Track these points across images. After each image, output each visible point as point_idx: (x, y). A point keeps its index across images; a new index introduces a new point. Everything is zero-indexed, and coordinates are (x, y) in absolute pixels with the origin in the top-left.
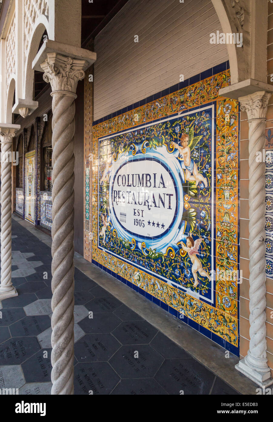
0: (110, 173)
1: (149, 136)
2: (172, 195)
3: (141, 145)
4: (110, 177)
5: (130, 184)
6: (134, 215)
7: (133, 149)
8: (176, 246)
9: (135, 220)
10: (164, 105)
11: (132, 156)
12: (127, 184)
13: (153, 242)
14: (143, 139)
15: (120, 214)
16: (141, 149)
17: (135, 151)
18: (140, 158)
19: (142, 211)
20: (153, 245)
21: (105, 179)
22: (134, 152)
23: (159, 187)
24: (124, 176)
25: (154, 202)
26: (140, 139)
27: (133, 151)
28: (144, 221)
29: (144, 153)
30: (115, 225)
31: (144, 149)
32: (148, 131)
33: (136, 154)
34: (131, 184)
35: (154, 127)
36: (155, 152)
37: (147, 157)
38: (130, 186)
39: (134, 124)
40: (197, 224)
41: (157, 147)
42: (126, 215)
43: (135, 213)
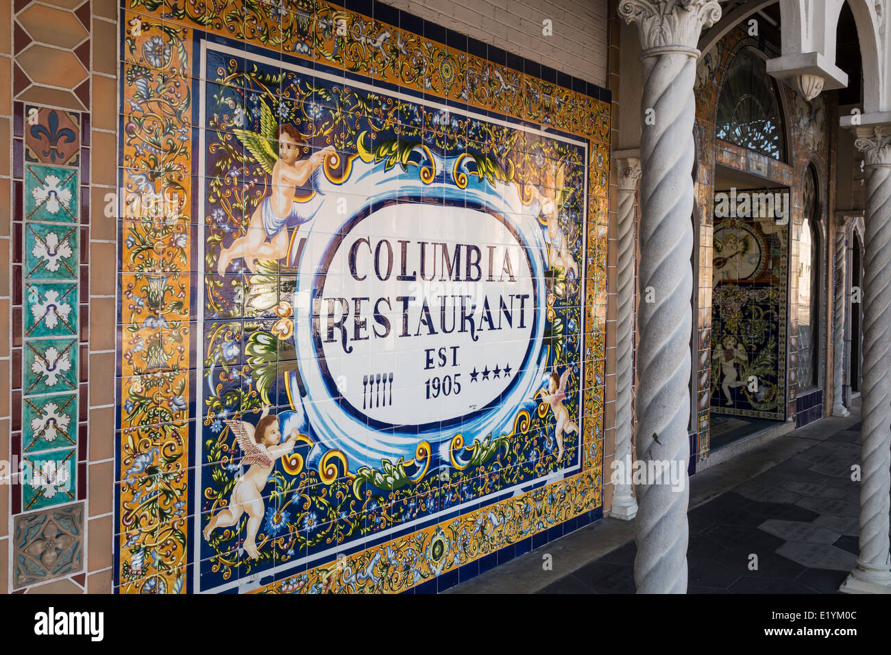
0: (302, 227)
1: (477, 145)
2: (527, 296)
3: (454, 162)
4: (303, 241)
5: (409, 273)
6: (428, 367)
7: (424, 164)
8: (533, 402)
9: (428, 382)
10: (514, 89)
11: (417, 183)
12: (397, 271)
13: (484, 421)
14: (460, 146)
15: (365, 383)
16: (451, 170)
17: (431, 170)
18: (448, 196)
19: (455, 348)
20: (483, 428)
21: (266, 250)
22: (425, 172)
23: (501, 280)
24: (384, 246)
25: (489, 318)
26: (452, 142)
27: (424, 168)
28: (459, 375)
29: (462, 187)
30: (333, 436)
31: (462, 175)
32: (474, 131)
33: (434, 181)
34: (415, 273)
35: (490, 128)
36: (490, 192)
37: (468, 198)
38: (413, 279)
39: (428, 85)
40: (564, 346)
41: (496, 181)
42: (391, 380)
43: (429, 361)
